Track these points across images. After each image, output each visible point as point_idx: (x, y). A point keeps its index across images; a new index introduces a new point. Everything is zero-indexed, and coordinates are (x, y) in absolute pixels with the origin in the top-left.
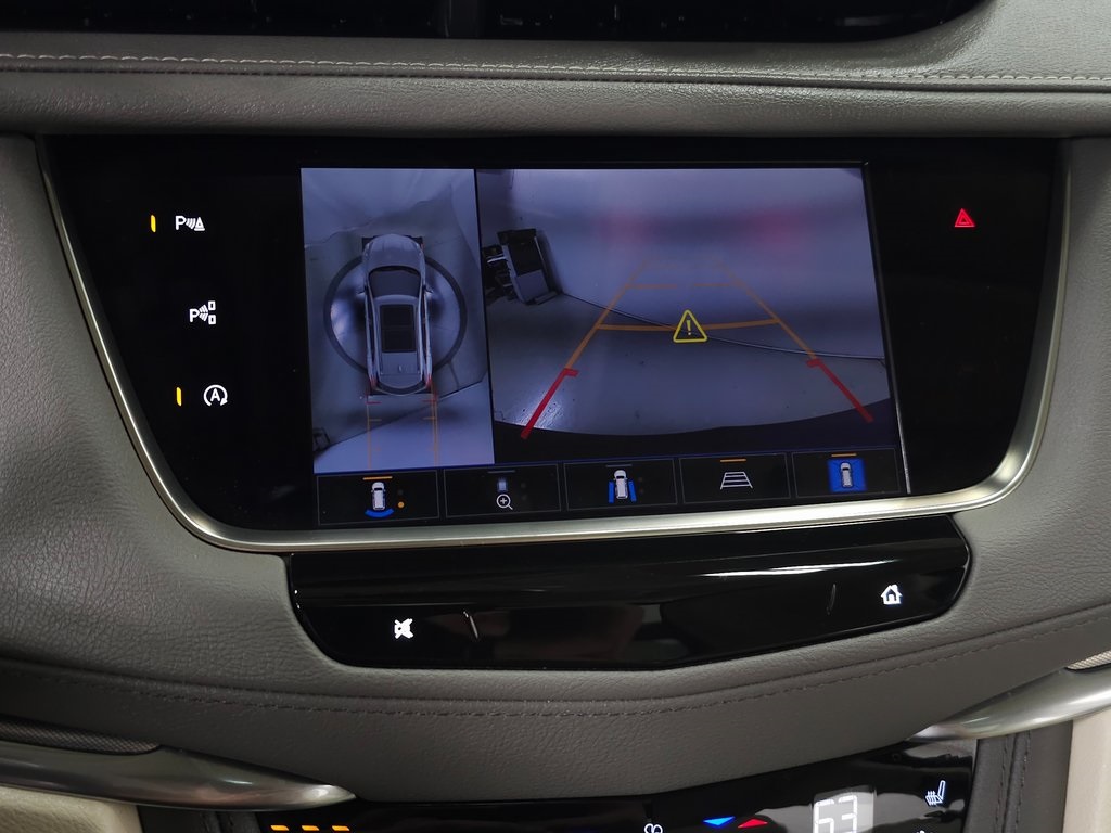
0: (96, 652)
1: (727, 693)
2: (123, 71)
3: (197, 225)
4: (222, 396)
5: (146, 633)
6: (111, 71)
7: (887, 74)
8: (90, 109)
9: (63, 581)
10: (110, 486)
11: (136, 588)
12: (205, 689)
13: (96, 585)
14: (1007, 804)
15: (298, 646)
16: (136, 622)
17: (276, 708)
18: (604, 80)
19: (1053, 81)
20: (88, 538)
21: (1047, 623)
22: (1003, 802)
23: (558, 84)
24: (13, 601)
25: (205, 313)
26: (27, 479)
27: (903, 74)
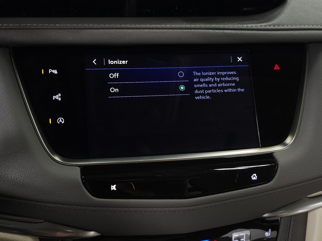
0: (27, 194)
1: (206, 205)
2: (33, 29)
3: (55, 72)
4: (62, 121)
5: (40, 189)
6: (30, 29)
7: (254, 26)
8: (24, 40)
9: (17, 175)
10: (30, 147)
11: (38, 176)
12: (57, 205)
13: (26, 176)
14: (289, 236)
15: (84, 193)
16: (38, 186)
17: (77, 210)
18: (171, 29)
19: (303, 27)
20: (24, 162)
21: (300, 184)
22: (287, 235)
23: (158, 30)
24: (3, 180)
25: (58, 97)
26: (7, 146)
27: (259, 26)
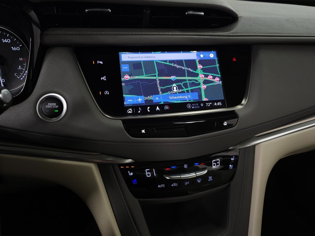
3: (101, 63)
4: (108, 93)
7: (221, 34)
12: (110, 142)
15: (126, 134)
17: (122, 145)
18: (172, 35)
19: (249, 34)
23: (165, 36)
25: (104, 78)
27: (224, 34)
